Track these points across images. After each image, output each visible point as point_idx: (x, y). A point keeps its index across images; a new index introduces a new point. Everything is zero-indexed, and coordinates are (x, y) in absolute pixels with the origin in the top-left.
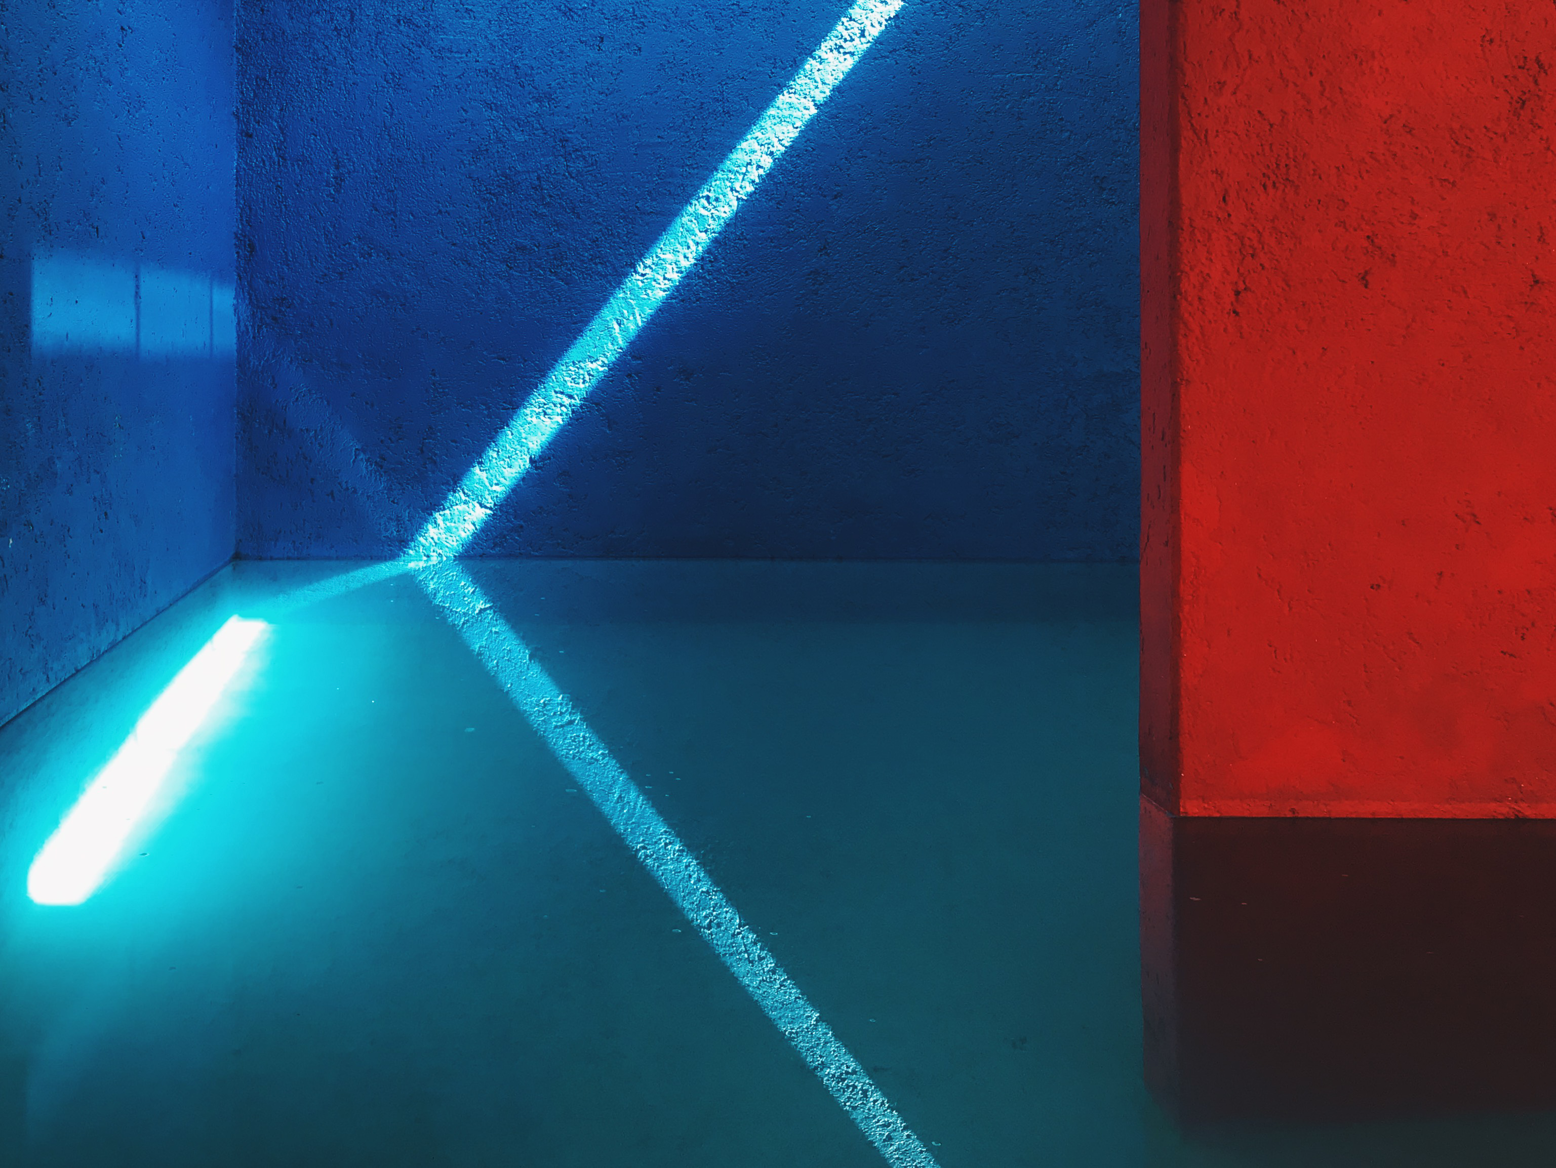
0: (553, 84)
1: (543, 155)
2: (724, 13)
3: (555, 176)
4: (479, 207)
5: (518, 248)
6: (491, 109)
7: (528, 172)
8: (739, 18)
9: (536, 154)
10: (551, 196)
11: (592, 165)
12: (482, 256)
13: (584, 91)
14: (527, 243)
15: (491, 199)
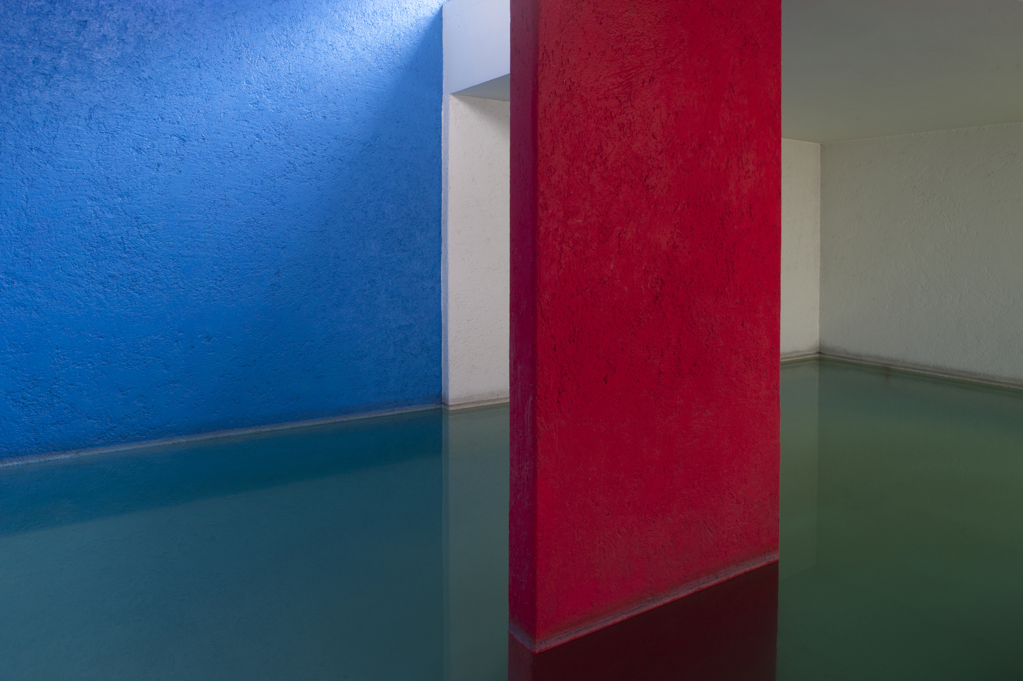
0: (130, 187)
1: (124, 226)
2: (226, 156)
3: (132, 237)
4: (85, 254)
5: (110, 276)
6: (92, 200)
7: (115, 235)
8: (234, 159)
9: (120, 225)
10: (130, 248)
11: (154, 231)
12: (87, 281)
13: (149, 192)
14: (116, 273)
15: (93, 250)
